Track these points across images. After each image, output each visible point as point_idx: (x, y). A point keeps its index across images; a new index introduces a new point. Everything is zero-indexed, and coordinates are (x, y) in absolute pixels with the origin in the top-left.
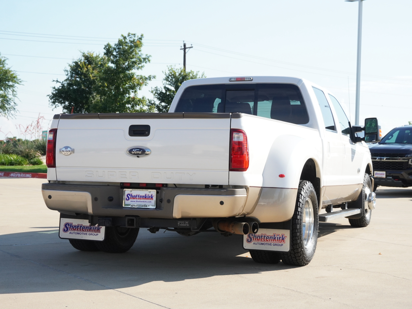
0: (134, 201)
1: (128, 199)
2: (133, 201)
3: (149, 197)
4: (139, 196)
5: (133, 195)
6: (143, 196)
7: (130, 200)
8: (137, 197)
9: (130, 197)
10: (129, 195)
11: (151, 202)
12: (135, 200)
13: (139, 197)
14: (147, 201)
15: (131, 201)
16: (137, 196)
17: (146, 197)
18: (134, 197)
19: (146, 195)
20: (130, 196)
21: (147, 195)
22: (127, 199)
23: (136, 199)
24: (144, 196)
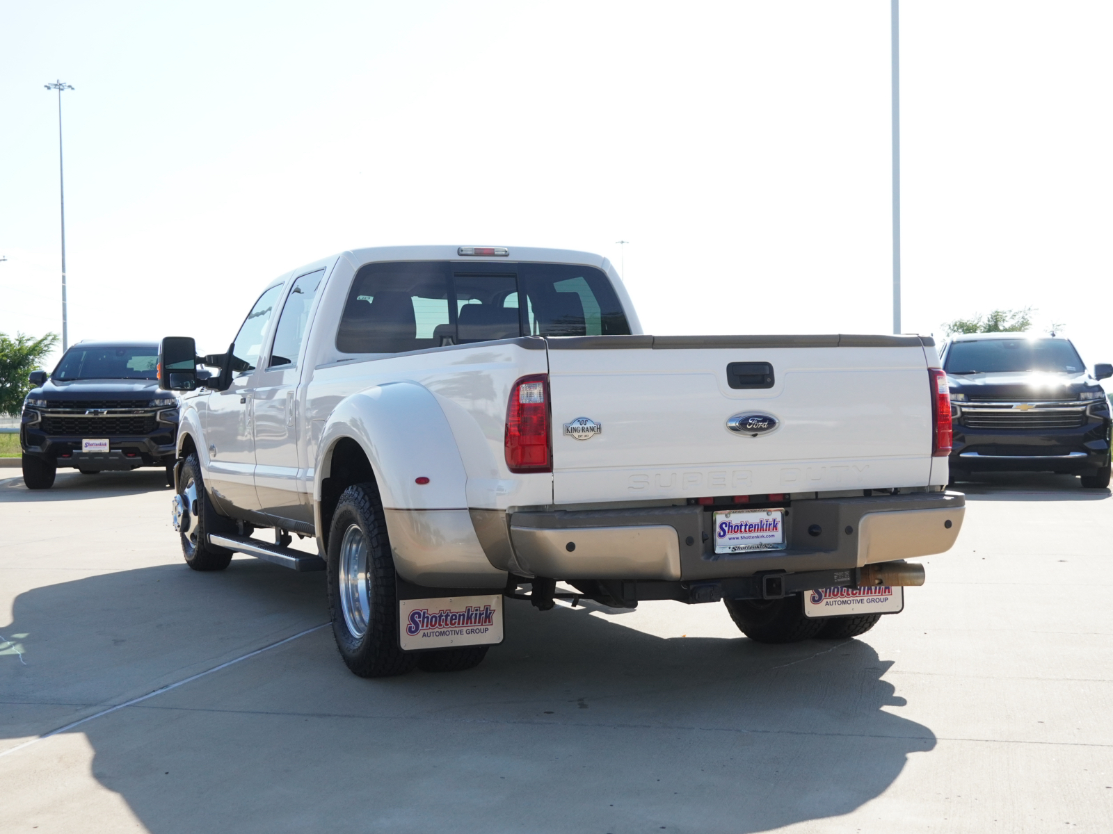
0: (737, 538)
1: (722, 534)
2: (734, 539)
3: (770, 525)
4: (746, 525)
5: (734, 523)
6: (755, 525)
7: (728, 536)
8: (743, 528)
9: (726, 529)
10: (724, 526)
11: (773, 536)
12: (739, 535)
13: (748, 527)
14: (765, 534)
15: (730, 539)
16: (741, 525)
17: (762, 527)
18: (737, 528)
19: (761, 521)
20: (726, 526)
21: (764, 522)
22: (720, 533)
23: (741, 531)
24: (758, 525)
